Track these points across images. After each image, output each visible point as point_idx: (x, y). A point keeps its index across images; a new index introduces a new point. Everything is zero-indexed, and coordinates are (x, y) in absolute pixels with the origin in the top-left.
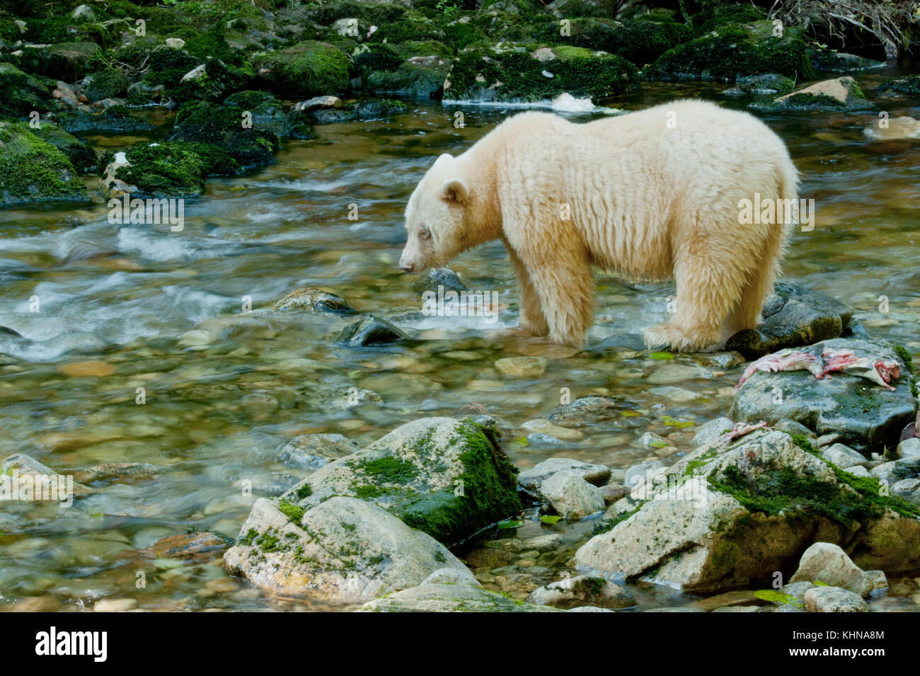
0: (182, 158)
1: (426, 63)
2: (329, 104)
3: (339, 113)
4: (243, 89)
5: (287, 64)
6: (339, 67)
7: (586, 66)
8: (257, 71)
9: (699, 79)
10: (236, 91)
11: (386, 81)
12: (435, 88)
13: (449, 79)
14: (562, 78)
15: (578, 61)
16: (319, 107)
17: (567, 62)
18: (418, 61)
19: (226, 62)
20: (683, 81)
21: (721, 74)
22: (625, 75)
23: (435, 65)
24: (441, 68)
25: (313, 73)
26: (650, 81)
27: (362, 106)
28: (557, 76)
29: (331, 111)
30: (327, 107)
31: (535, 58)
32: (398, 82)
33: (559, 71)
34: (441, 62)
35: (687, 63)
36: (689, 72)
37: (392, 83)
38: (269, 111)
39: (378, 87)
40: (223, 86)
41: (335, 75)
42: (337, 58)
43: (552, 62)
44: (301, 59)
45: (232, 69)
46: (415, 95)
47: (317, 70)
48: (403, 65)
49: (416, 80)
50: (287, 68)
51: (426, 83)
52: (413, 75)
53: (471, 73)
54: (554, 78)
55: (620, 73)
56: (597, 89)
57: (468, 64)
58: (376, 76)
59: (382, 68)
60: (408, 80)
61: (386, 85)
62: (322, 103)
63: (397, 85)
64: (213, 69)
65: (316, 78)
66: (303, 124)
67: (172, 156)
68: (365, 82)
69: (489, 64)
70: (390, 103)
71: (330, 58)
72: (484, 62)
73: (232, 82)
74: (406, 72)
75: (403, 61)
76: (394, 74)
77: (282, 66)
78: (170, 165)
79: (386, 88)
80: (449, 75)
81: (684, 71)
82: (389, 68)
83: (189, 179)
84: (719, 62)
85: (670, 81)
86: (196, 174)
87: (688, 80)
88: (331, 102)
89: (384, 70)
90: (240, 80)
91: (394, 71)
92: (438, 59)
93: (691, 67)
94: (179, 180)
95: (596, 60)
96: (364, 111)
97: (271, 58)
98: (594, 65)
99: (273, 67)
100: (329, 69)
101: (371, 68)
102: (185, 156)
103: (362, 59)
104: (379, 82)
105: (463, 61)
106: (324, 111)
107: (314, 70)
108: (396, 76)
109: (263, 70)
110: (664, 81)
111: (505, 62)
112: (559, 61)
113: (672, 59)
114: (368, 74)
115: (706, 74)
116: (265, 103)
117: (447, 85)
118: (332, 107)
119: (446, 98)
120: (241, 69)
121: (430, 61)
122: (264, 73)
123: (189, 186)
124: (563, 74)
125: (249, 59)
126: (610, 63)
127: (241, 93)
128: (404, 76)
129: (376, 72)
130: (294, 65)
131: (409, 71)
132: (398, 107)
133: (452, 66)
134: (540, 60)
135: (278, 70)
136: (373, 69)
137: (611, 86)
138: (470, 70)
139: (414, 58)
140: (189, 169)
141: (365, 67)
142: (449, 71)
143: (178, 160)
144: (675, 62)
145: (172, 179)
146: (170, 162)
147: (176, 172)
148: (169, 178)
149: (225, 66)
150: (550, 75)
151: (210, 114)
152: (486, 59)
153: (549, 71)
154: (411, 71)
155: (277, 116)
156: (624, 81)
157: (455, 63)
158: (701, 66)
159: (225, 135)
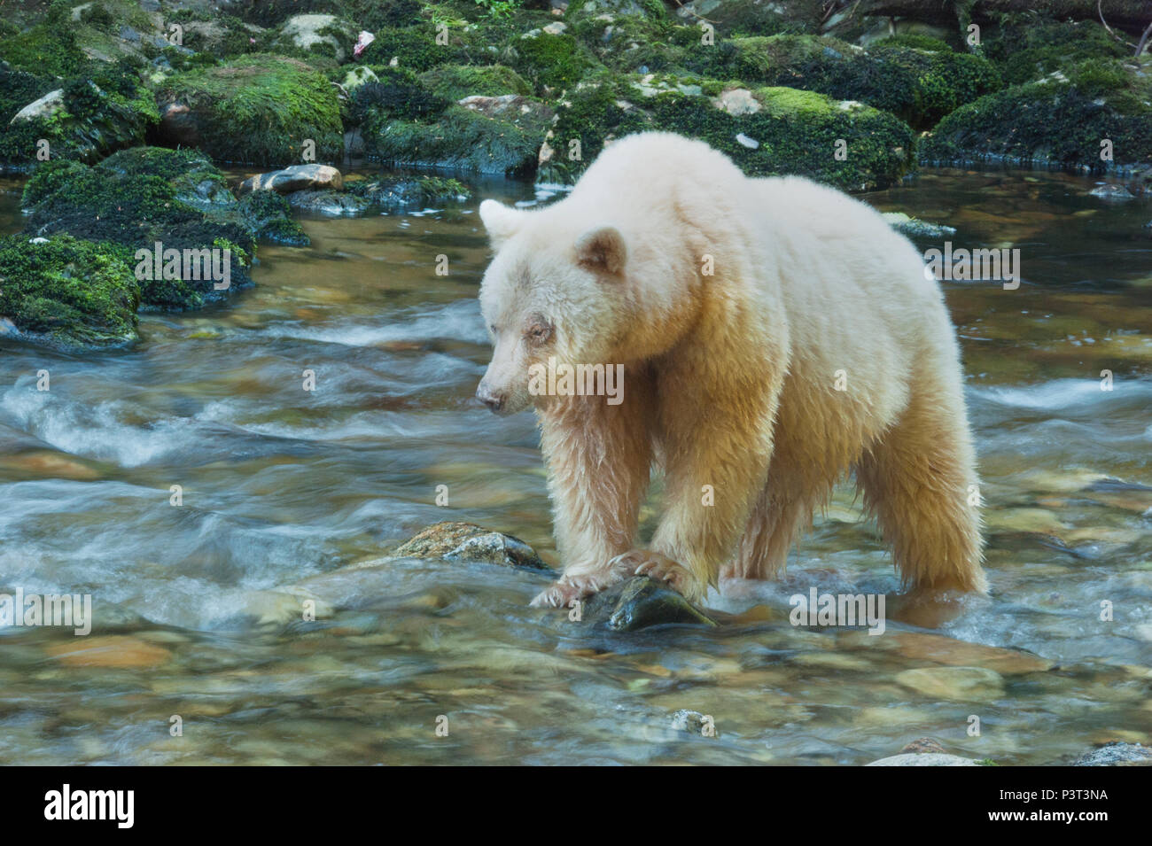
0: (98, 267)
1: (496, 110)
2: (321, 180)
3: (344, 198)
4: (134, 142)
5: (223, 97)
6: (323, 109)
7: (822, 128)
8: (162, 108)
9: (1029, 167)
10: (122, 146)
11: (416, 141)
12: (516, 160)
13: (549, 141)
14: (776, 150)
15: (805, 117)
16: (303, 185)
17: (784, 121)
18: (479, 104)
19: (105, 86)
20: (995, 169)
21: (1074, 157)
22: (898, 150)
23: (512, 113)
24: (526, 120)
25: (276, 118)
26: (931, 166)
27: (384, 187)
28: (766, 145)
29: (325, 194)
30: (317, 187)
31: (721, 108)
32: (442, 145)
33: (768, 135)
34: (525, 109)
35: (1003, 134)
36: (1009, 150)
37: (427, 145)
38: (202, 188)
39: (399, 154)
40: (98, 135)
41: (316, 123)
42: (320, 90)
43: (754, 118)
44: (252, 90)
45: (117, 101)
46: (475, 171)
47: (283, 113)
48: (451, 111)
49: (477, 141)
50: (223, 105)
51: (497, 148)
52: (470, 132)
53: (593, 132)
54: (760, 149)
55: (889, 145)
56: (845, 174)
57: (588, 115)
58: (396, 130)
59: (409, 116)
60: (461, 141)
61: (416, 149)
62: (308, 177)
63: (437, 151)
64: (79, 101)
65: (280, 128)
66: (282, 217)
67: (78, 264)
68: (371, 140)
69: (631, 117)
70: (440, 184)
71: (307, 90)
72: (621, 110)
73: (116, 128)
74: (458, 124)
75: (450, 104)
76: (432, 128)
77: (214, 100)
78: (75, 281)
79: (416, 156)
80: (550, 134)
81: (997, 149)
82: (423, 115)
83: (112, 312)
84: (1069, 134)
85: (972, 168)
86: (124, 302)
87: (1005, 167)
88: (324, 176)
89: (412, 119)
90: (132, 124)
91: (432, 122)
92: (519, 103)
93: (1013, 141)
94: (94, 312)
95: (842, 118)
96: (388, 197)
97: (191, 83)
98: (838, 126)
99: (196, 101)
100: (306, 113)
101: (386, 113)
102: (103, 264)
103: (366, 95)
104: (402, 143)
105: (578, 108)
106: (311, 195)
107: (279, 111)
108: (437, 132)
109: (174, 108)
110: (961, 166)
111: (663, 114)
112: (768, 116)
113: (971, 124)
114: (381, 125)
115: (1042, 157)
116: (190, 173)
117: (546, 153)
118: (326, 186)
119: (543, 180)
120: (134, 103)
121: (503, 106)
122: (176, 114)
123: (112, 325)
124: (777, 143)
125: (145, 83)
126: (869, 125)
127: (134, 150)
128: (454, 132)
129: (396, 123)
130: (238, 101)
131: (463, 123)
132: (456, 193)
133: (556, 118)
134: (729, 111)
135: (205, 109)
136: (389, 117)
137: (873, 170)
138: (593, 127)
139: (471, 98)
140: (113, 290)
141: (373, 111)
142: (549, 127)
143: (87, 274)
144: (980, 130)
145: (83, 310)
146: (73, 275)
147: (89, 295)
148: (75, 307)
149: (102, 95)
150: (750, 143)
151: (100, 188)
152: (622, 104)
153: (750, 135)
154: (467, 124)
155: (218, 198)
156: (897, 161)
157: (561, 110)
158: (1034, 138)
159: (148, 230)
